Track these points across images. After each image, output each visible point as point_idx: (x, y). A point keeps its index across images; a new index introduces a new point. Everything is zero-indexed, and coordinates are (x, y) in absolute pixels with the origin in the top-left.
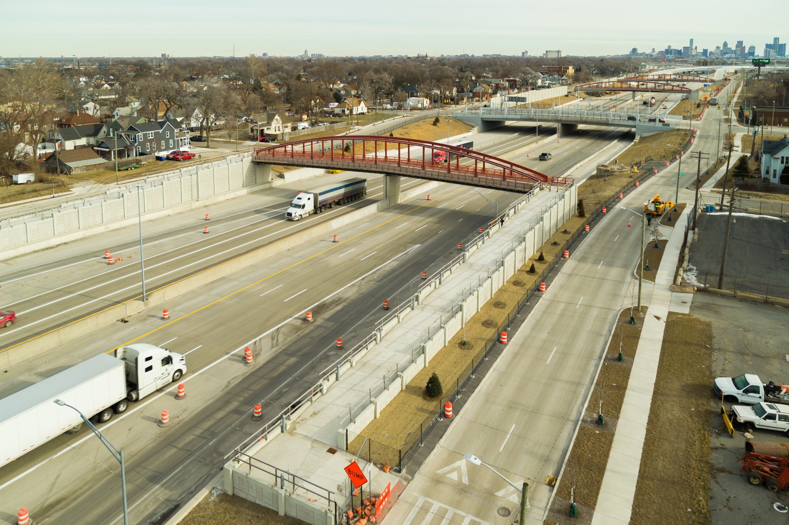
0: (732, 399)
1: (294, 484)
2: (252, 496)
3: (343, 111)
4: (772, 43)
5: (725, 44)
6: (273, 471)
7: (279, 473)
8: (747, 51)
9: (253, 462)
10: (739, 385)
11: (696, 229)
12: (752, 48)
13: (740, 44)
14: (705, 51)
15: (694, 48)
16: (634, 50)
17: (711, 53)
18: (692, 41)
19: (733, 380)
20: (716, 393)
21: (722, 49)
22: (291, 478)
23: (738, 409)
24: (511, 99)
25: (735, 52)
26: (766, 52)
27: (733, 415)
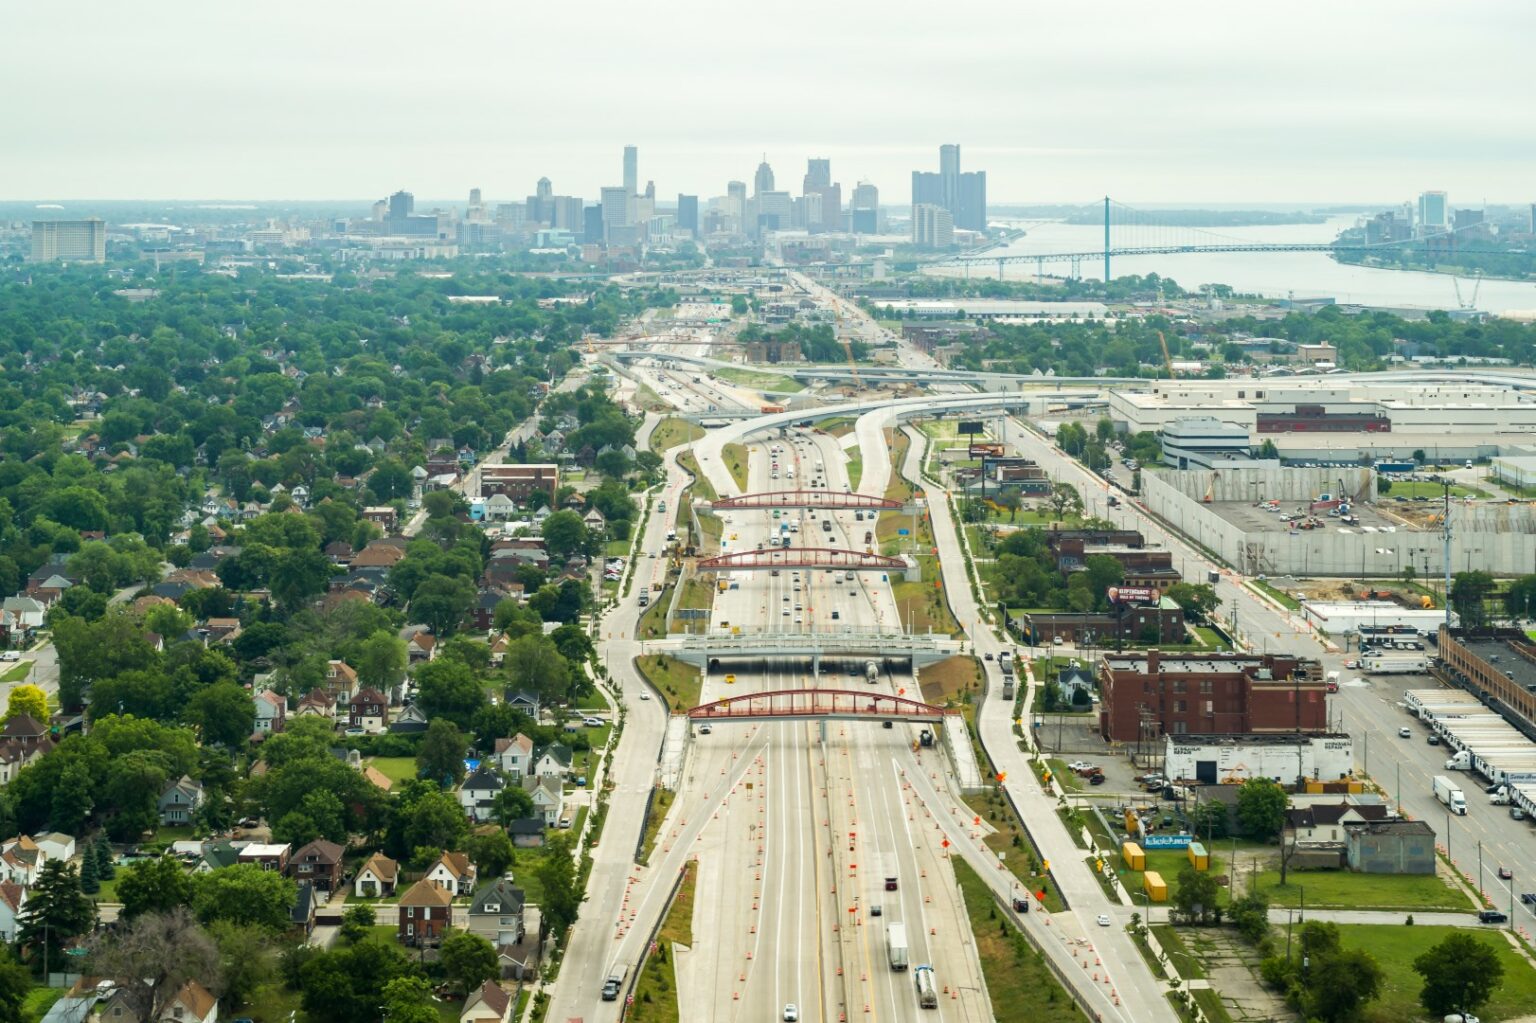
4: (936, 169)
5: (764, 175)
8: (846, 208)
12: (866, 192)
15: (641, 190)
17: (715, 219)
18: (631, 155)
21: (750, 193)
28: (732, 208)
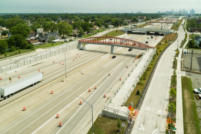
0: (198, 93)
1: (118, 112)
2: (108, 115)
3: (93, 29)
5: (181, 10)
6: (113, 110)
7: (115, 110)
8: (186, 12)
9: (108, 108)
10: (199, 90)
11: (183, 58)
12: (187, 11)
13: (184, 10)
14: (176, 12)
15: (173, 11)
16: (159, 12)
19: (197, 89)
20: (194, 92)
22: (117, 111)
23: (199, 95)
24: (133, 25)
25: (183, 12)
26: (190, 12)
27: (198, 96)
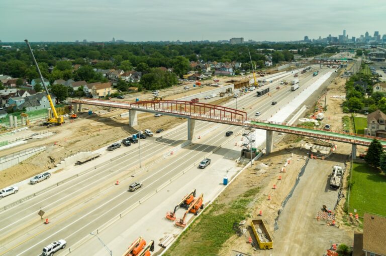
28: (362, 38)
